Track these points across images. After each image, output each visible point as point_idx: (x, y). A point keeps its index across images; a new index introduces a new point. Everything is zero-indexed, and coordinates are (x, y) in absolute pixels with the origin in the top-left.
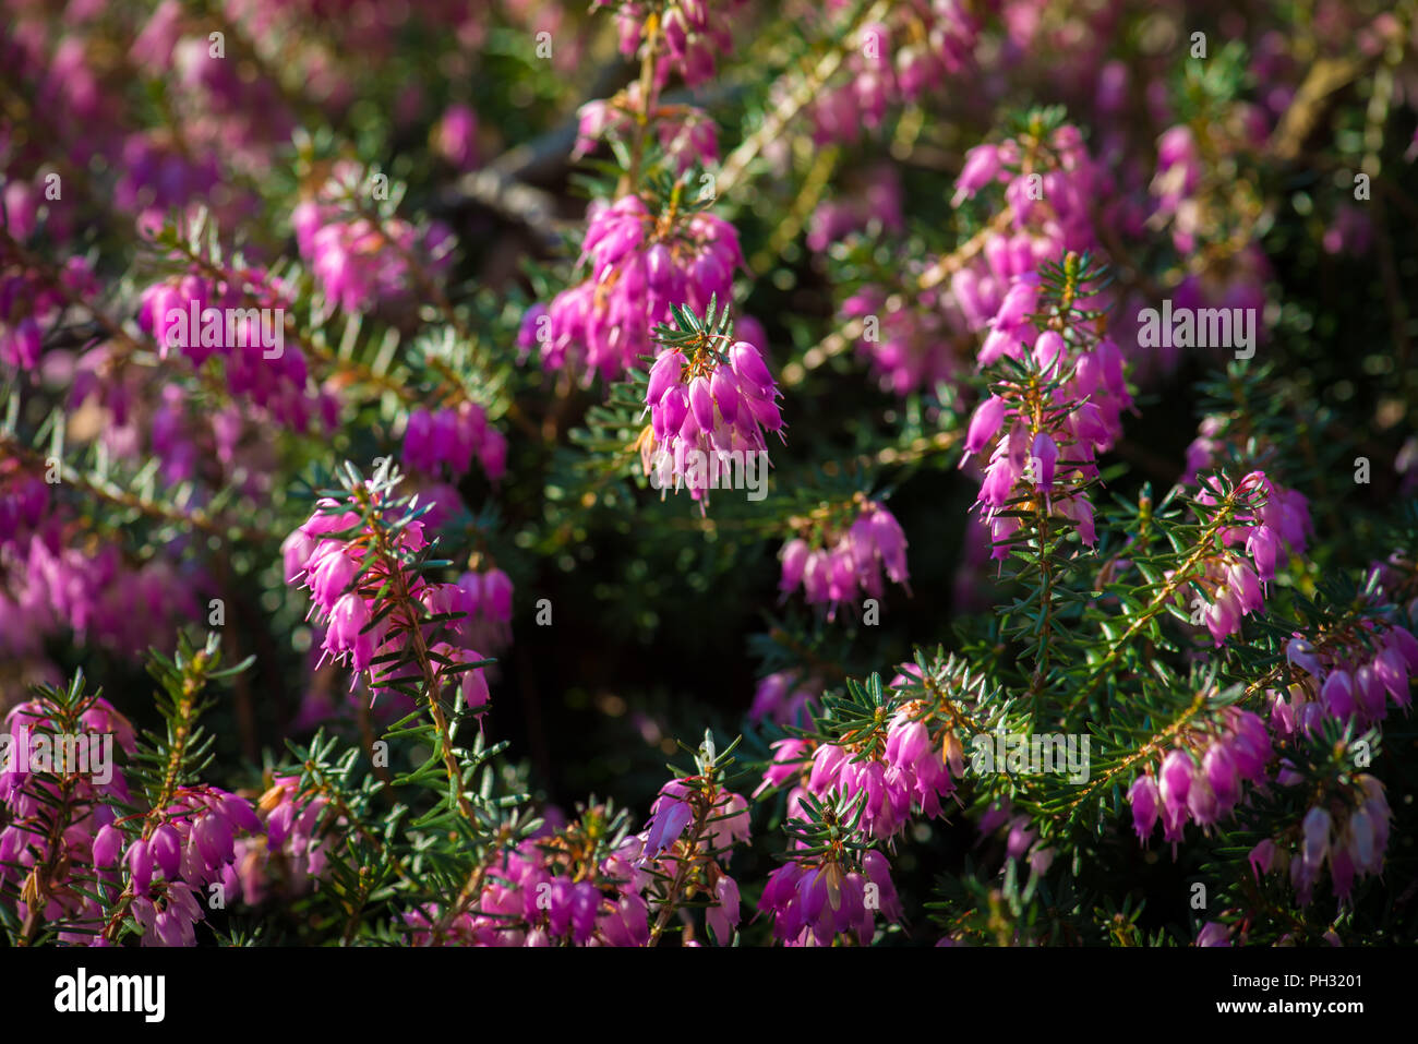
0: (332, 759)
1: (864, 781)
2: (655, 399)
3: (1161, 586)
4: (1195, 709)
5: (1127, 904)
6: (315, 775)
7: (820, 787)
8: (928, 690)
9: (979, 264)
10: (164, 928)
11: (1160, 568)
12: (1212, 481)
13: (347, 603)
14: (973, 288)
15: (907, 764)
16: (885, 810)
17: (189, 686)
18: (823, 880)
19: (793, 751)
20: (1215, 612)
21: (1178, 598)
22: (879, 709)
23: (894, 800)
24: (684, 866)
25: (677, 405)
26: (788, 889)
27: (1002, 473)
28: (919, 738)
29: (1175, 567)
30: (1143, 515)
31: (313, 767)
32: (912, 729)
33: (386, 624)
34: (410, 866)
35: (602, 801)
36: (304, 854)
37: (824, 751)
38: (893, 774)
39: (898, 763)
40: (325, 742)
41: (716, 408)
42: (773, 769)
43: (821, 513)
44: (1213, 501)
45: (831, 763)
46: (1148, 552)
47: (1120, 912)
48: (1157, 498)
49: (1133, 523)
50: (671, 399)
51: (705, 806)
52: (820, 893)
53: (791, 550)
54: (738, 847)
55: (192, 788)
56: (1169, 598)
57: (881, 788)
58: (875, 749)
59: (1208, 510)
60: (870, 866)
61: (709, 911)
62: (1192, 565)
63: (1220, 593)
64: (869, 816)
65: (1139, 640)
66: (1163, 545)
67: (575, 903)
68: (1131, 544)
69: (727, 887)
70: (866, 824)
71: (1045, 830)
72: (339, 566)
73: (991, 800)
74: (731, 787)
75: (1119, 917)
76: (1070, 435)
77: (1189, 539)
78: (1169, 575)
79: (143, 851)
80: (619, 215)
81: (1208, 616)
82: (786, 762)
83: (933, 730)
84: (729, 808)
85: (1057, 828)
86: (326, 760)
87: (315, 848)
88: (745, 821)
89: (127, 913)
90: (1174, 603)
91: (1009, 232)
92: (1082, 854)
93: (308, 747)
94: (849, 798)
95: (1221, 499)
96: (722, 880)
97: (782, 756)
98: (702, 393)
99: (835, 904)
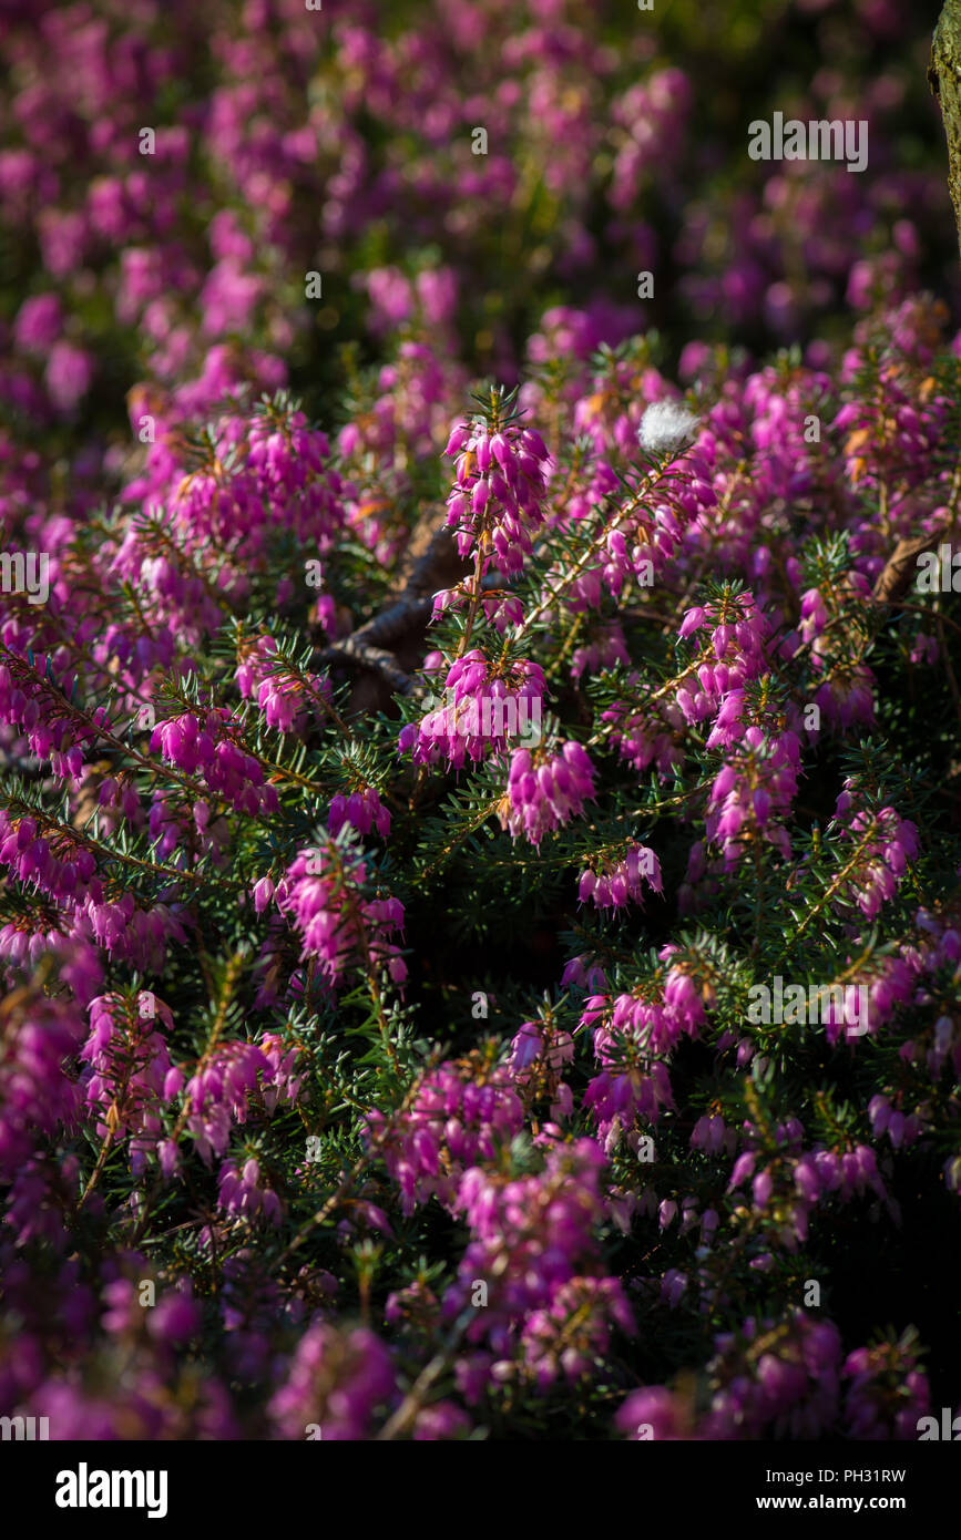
0: (303, 1021)
1: (650, 1017)
2: (516, 781)
3: (829, 885)
4: (865, 958)
5: (824, 1084)
6: (294, 1032)
7: (621, 1023)
8: (693, 955)
9: (692, 683)
10: (212, 1134)
11: (828, 873)
12: (861, 815)
13: (321, 917)
14: (688, 699)
15: (681, 1004)
16: (664, 1035)
17: (231, 976)
18: (629, 1082)
19: (599, 1002)
20: (866, 898)
21: (843, 891)
22: (658, 971)
23: (670, 1028)
24: (535, 1078)
25: (530, 782)
26: (604, 1089)
27: (734, 815)
28: (687, 987)
29: (838, 872)
30: (815, 839)
31: (291, 1027)
32: (682, 981)
33: (344, 931)
34: (351, 1090)
35: (493, 1034)
36: (285, 1084)
37: (622, 1000)
38: (669, 1011)
39: (675, 1003)
40: (297, 1013)
41: (555, 784)
42: (586, 1015)
43: (601, 852)
44: (863, 828)
45: (627, 1007)
46: (819, 862)
47: (819, 1089)
48: (823, 829)
49: (810, 845)
50: (527, 780)
51: (548, 1039)
52: (628, 1089)
53: (585, 875)
54: (567, 1065)
55: (226, 1042)
56: (836, 892)
57: (661, 1022)
58: (656, 998)
59: (859, 834)
60: (655, 1072)
61: (552, 1107)
62: (850, 869)
63: (868, 886)
64: (655, 1039)
65: (817, 919)
66: (828, 858)
67: (482, 1099)
68: (807, 858)
69: (565, 1091)
70: (652, 1045)
71: (764, 1046)
72: (318, 893)
73: (727, 1028)
74: (561, 1028)
75: (820, 1094)
76: (774, 789)
77: (847, 853)
78: (834, 877)
79: (201, 1084)
80: (468, 662)
81: (862, 901)
82: (594, 1010)
83: (696, 983)
84: (561, 1041)
85: (771, 1044)
86: (300, 1022)
87: (293, 1081)
88: (571, 1048)
89: (186, 1126)
90: (840, 895)
91: (711, 662)
92: (787, 1060)
93: (287, 1017)
94: (641, 1029)
95: (868, 826)
96: (562, 1087)
97: (591, 1006)
98: (547, 776)
99: (638, 1096)
